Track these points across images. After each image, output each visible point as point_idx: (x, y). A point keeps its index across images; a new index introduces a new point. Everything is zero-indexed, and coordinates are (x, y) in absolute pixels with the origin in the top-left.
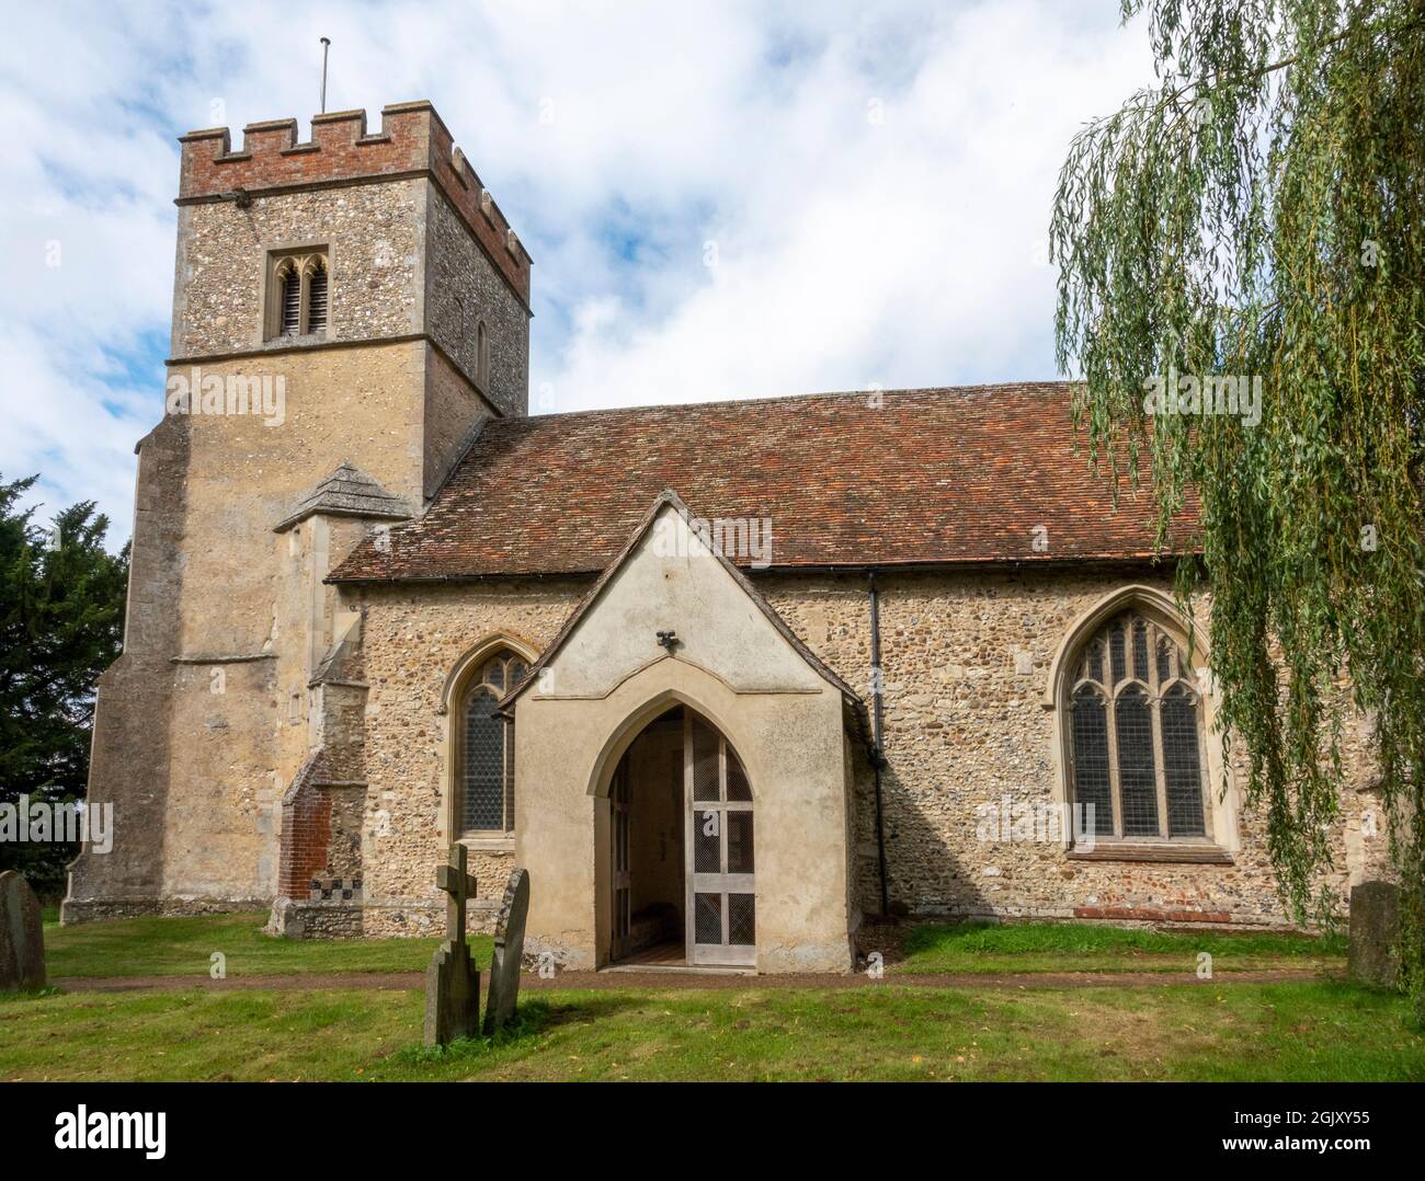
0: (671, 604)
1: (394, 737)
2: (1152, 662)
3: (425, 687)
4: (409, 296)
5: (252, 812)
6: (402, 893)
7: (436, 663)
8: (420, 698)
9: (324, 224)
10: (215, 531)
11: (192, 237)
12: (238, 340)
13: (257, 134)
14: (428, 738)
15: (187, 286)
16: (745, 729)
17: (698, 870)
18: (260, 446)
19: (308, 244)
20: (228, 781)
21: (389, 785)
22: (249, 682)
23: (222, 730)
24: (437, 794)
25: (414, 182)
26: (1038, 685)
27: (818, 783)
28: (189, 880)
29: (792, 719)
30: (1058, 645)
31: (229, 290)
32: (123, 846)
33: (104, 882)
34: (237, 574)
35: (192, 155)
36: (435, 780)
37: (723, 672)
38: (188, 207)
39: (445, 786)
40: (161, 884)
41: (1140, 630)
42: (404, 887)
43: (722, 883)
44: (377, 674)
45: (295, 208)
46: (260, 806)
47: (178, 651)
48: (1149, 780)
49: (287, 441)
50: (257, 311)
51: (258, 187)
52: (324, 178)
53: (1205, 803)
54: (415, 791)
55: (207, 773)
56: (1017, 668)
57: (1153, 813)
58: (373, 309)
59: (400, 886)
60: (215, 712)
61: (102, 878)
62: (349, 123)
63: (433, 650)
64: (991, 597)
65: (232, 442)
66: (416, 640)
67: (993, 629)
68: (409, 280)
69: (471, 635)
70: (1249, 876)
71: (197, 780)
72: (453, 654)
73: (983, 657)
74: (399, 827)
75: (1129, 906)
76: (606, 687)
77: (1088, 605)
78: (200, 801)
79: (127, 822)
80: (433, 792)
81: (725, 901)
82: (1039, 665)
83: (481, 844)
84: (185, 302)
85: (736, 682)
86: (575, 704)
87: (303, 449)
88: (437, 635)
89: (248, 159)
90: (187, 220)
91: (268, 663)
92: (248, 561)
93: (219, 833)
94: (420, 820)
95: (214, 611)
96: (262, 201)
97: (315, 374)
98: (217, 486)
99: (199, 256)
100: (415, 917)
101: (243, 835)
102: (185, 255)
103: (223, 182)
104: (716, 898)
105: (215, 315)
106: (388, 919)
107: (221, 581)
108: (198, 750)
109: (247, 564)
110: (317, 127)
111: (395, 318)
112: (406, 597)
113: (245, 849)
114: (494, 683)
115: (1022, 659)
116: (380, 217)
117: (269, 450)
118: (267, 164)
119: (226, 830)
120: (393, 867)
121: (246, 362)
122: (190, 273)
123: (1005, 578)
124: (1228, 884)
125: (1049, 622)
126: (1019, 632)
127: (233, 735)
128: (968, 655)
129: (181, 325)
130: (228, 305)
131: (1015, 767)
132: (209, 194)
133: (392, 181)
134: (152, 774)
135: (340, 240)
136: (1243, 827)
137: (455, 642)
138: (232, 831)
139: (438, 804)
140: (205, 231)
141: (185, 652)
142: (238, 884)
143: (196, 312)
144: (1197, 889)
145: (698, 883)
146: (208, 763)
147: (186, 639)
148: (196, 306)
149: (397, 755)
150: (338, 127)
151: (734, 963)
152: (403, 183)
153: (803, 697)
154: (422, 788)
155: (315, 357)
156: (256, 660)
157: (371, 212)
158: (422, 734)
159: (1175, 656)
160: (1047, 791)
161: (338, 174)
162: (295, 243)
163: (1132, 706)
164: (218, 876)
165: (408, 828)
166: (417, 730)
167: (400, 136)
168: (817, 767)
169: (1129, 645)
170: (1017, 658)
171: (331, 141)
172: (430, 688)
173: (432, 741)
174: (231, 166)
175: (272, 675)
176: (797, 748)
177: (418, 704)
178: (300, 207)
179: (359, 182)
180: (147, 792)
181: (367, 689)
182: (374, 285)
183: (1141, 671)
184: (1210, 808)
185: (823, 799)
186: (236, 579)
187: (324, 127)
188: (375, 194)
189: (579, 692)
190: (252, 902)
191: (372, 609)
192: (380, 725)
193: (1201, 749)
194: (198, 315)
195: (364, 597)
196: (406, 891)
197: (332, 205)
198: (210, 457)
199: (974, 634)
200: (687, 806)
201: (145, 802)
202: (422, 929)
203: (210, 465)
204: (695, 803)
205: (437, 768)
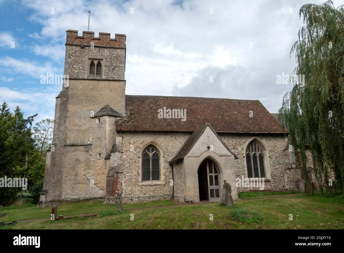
0: (209, 141)
1: (129, 162)
2: (257, 149)
3: (136, 152)
4: (121, 72)
5: (86, 179)
6: (131, 194)
7: (138, 148)
8: (135, 154)
9: (102, 55)
10: (75, 117)
11: (69, 52)
12: (81, 76)
13: (86, 34)
14: (136, 162)
15: (68, 63)
16: (221, 162)
17: (210, 185)
18: (87, 99)
19: (98, 58)
20: (79, 172)
21: (128, 172)
22: (84, 150)
23: (78, 161)
24: (138, 174)
25: (122, 50)
26: (242, 153)
27: (232, 170)
28: (69, 195)
29: (227, 160)
30: (245, 147)
31: (79, 65)
32: (55, 188)
33: (51, 197)
34: (81, 127)
35: (69, 35)
36: (138, 171)
37: (217, 153)
38: (68, 46)
39: (140, 172)
40: (62, 196)
41: (255, 144)
42: (132, 193)
43: (214, 187)
44: (125, 150)
45: (95, 50)
46: (88, 177)
47: (66, 143)
48: (257, 168)
49: (93, 99)
50: (86, 70)
51: (86, 45)
52: (102, 46)
53: (265, 172)
54: (134, 173)
55: (74, 170)
56: (239, 150)
57: (258, 174)
58: (113, 74)
59: (131, 193)
60: (76, 157)
61: (51, 196)
62: (107, 36)
63: (137, 145)
64: (235, 138)
65: (80, 98)
66: (134, 143)
67: (235, 143)
68: (121, 69)
69: (145, 142)
70: (273, 183)
71: (71, 172)
72: (141, 146)
73: (234, 148)
74: (130, 181)
75: (257, 189)
76: (199, 155)
77: (249, 140)
78: (72, 177)
79: (56, 182)
80: (137, 173)
81: (215, 190)
82: (242, 150)
83: (147, 183)
84: (68, 66)
85: (219, 154)
86: (194, 158)
87: (97, 101)
88: (138, 142)
89: (83, 38)
90: (68, 49)
91: (89, 146)
92: (84, 123)
93: (77, 184)
94: (135, 179)
95: (75, 134)
96: (87, 48)
97: (100, 85)
98: (76, 107)
99: (71, 57)
100: (135, 199)
101: (83, 184)
102: (68, 56)
103: (77, 42)
104: (213, 190)
105: (75, 70)
106: (129, 200)
107: (77, 128)
108: (71, 165)
109: (84, 124)
110: (100, 35)
111: (118, 76)
112: (131, 134)
113: (83, 187)
114: (148, 152)
115: (240, 149)
116: (115, 56)
117: (89, 100)
118: (88, 40)
119: (79, 183)
120: (129, 189)
121: (83, 81)
122: (69, 60)
123: (236, 135)
124: (270, 185)
125: (243, 143)
126: (239, 144)
127: (81, 162)
128: (232, 148)
129: (67, 71)
130: (79, 68)
131: (239, 167)
132: (74, 44)
133: (117, 49)
134: (60, 171)
135: (106, 59)
136: (271, 176)
137: (142, 143)
138: (80, 184)
139: (139, 176)
140: (73, 52)
141: (68, 143)
142: (82, 195)
143: (70, 68)
144: (266, 186)
145: (210, 187)
146: (74, 168)
147: (68, 140)
148: (71, 67)
149: (130, 166)
150: (105, 36)
151: (217, 200)
152: (120, 50)
153: (229, 157)
154: (135, 173)
155: (101, 82)
156: (86, 145)
157: (113, 54)
158: (135, 162)
159: (260, 148)
160: (244, 171)
161: (105, 45)
162: (95, 58)
163: (255, 156)
164: (77, 194)
165: (132, 181)
166: (134, 161)
167: (119, 40)
168: (232, 168)
169: (254, 147)
170: (239, 148)
171: (103, 39)
172: (137, 153)
173: (137, 163)
174: (79, 39)
175: (91, 149)
176: (229, 165)
177: (134, 156)
178: (96, 50)
179: (110, 48)
180: (59, 175)
181: (123, 153)
182: (113, 69)
183: (255, 151)
184: (266, 173)
185: (233, 173)
186: (81, 128)
187: (102, 35)
188: (114, 51)
189: (195, 156)
190: (86, 199)
191: (124, 137)
192: (126, 160)
193: (264, 163)
194: (71, 69)
195: (122, 134)
196: (132, 194)
197: (104, 51)
198: (74, 100)
199: (232, 144)
200: (208, 175)
201: (59, 178)
202: (136, 201)
203: (74, 102)
204: (209, 174)
205: (138, 169)
